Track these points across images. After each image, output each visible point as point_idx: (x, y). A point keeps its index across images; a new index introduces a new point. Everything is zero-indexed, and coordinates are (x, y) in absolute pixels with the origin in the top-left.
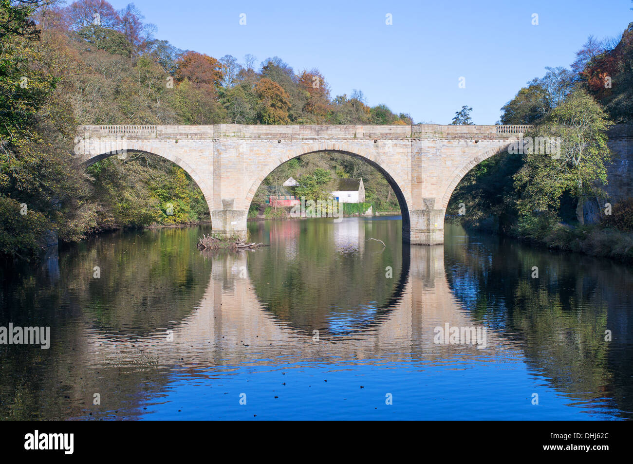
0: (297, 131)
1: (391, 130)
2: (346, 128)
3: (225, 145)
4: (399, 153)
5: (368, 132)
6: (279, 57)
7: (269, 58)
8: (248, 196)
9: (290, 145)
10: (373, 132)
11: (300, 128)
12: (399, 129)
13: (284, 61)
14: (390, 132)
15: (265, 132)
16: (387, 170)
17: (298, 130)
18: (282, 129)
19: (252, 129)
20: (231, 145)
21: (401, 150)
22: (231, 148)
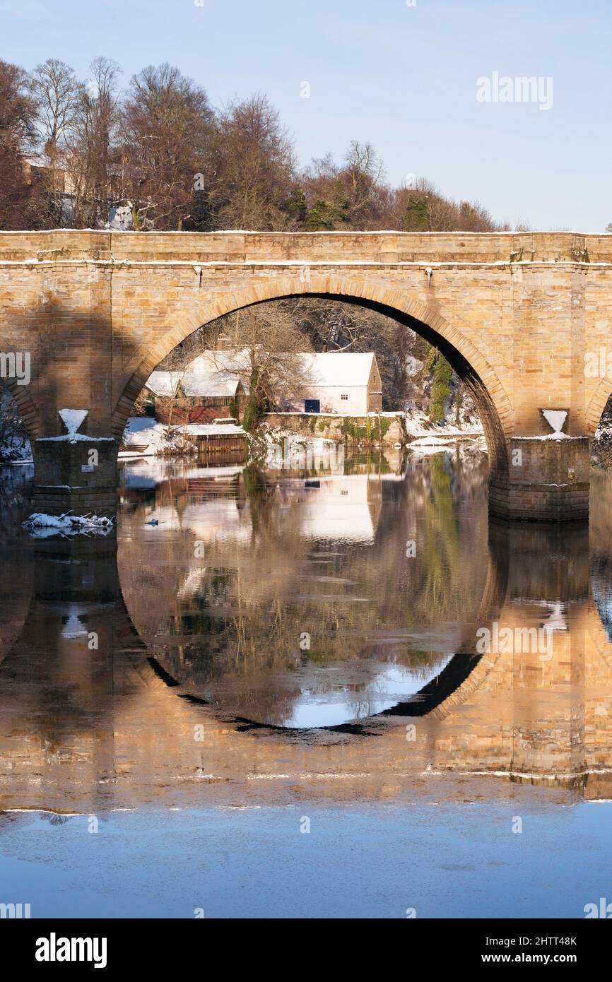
0: (240, 249)
1: (463, 245)
2: (356, 241)
3: (65, 282)
4: (481, 301)
5: (411, 250)
6: (173, 64)
7: (150, 68)
8: (121, 403)
9: (221, 282)
10: (422, 250)
11: (246, 241)
12: (482, 244)
13: (184, 73)
14: (461, 250)
15: (161, 250)
16: (454, 341)
17: (243, 247)
18: (201, 243)
19: (133, 242)
20: (81, 283)
21: (487, 295)
22: (79, 289)
